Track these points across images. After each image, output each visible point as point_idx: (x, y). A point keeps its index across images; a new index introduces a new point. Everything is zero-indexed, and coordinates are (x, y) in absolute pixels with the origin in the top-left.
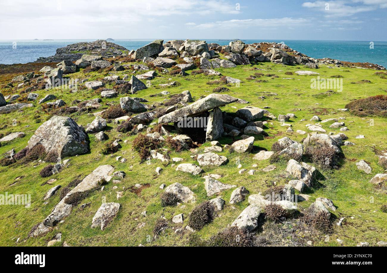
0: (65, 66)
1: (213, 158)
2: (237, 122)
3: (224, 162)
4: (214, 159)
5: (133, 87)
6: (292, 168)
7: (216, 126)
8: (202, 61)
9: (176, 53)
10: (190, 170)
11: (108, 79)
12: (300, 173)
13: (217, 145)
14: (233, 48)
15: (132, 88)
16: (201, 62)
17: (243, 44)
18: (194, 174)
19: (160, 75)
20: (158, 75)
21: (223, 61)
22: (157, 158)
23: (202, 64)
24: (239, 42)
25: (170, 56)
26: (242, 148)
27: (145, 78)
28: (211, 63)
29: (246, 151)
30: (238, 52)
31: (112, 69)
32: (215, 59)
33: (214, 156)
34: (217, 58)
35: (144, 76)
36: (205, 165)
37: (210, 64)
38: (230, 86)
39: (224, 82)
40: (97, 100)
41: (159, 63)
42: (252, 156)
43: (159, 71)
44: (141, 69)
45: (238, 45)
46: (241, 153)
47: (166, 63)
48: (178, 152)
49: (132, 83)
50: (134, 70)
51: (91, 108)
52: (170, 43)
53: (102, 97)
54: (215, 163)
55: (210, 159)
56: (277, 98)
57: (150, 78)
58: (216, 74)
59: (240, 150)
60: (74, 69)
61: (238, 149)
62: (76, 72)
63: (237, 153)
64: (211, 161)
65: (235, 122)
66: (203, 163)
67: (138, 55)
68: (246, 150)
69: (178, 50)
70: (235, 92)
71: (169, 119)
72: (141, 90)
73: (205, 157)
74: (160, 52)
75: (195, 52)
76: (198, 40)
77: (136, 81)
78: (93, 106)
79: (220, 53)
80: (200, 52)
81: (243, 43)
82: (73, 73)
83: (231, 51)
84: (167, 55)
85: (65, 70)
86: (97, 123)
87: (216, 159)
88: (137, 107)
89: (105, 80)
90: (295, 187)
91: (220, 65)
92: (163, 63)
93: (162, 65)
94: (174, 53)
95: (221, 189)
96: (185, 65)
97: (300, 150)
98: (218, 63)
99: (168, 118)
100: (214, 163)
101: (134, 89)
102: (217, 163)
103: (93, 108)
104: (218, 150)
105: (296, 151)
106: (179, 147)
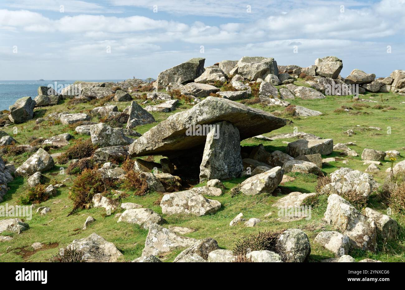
0: (42, 95)
1: (192, 200)
2: (276, 159)
3: (212, 209)
4: (193, 204)
5: (131, 120)
6: (333, 212)
7: (220, 153)
8: (262, 87)
9: (223, 77)
10: (139, 220)
11: (99, 111)
12: (345, 221)
13: (217, 185)
14: (321, 69)
15: (129, 120)
16: (261, 89)
17: (338, 62)
18: (144, 227)
19: (185, 105)
20: (183, 106)
21: (301, 89)
22: (101, 206)
23: (262, 92)
24: (331, 59)
25: (212, 82)
26: (253, 187)
27: (159, 110)
28: (279, 91)
29: (261, 192)
30: (330, 75)
31: (112, 98)
32: (288, 85)
33: (194, 198)
34: (290, 84)
35: (159, 108)
36: (174, 213)
37: (277, 92)
38: (300, 119)
39: (289, 114)
40: (65, 136)
41: (189, 90)
42: (273, 202)
43: (186, 100)
44: (158, 98)
45: (330, 63)
46: (251, 196)
47: (201, 90)
48: (140, 195)
49: (130, 114)
50: (147, 99)
51: (49, 147)
52: (218, 65)
53: (77, 134)
54: (193, 210)
55: (185, 202)
56: (377, 134)
57: (168, 110)
58: (281, 105)
59: (251, 189)
60: (56, 99)
61: (246, 189)
62: (58, 104)
63: (245, 196)
64: (186, 206)
65: (274, 158)
66: (170, 209)
67: (162, 81)
68: (260, 189)
69: (229, 73)
70: (302, 126)
71: (143, 144)
72: (144, 124)
73: (176, 199)
74: (197, 77)
75: (254, 74)
76: (261, 57)
77: (137, 111)
78: (55, 144)
79: (298, 77)
80: (262, 74)
81: (338, 60)
82: (52, 105)
83: (317, 74)
84: (208, 81)
85: (40, 100)
86: (36, 160)
87: (197, 204)
88: (118, 141)
89: (93, 112)
90: (327, 246)
91: (296, 95)
92: (195, 90)
93: (194, 92)
94: (220, 77)
95: (172, 245)
96: (232, 92)
97: (363, 184)
98: (292, 91)
99: (141, 142)
100: (191, 209)
101: (133, 123)
102: (197, 211)
103: (52, 147)
104: (213, 193)
105: (355, 186)
106: (143, 187)
